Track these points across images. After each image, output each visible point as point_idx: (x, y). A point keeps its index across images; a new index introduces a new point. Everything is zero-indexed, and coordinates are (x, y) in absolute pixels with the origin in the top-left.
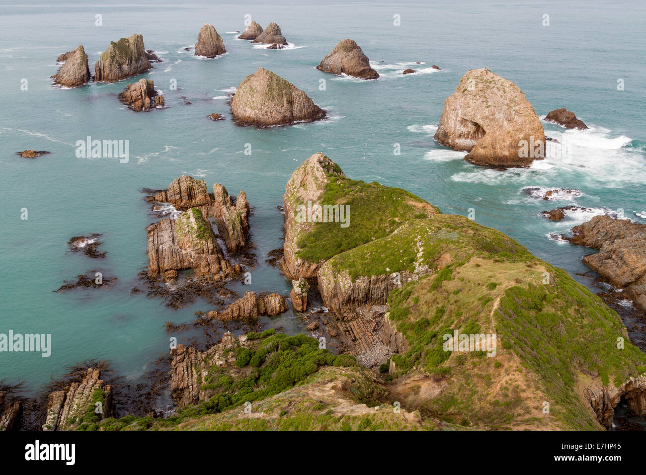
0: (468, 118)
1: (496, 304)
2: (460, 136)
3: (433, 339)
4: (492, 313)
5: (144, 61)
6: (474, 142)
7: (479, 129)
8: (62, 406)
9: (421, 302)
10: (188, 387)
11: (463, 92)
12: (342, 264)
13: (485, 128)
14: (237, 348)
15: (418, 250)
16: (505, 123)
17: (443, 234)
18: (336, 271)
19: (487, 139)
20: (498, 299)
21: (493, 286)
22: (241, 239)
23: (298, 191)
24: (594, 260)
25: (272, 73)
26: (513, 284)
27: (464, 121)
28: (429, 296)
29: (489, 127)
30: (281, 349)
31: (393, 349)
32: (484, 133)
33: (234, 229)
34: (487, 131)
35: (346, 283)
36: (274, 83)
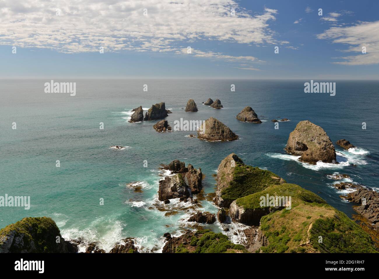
0: (300, 141)
1: (310, 227)
2: (296, 149)
3: (280, 241)
4: (308, 231)
5: (165, 113)
6: (303, 152)
7: (305, 147)
9: (276, 223)
11: (298, 130)
12: (240, 203)
13: (308, 146)
14: (192, 237)
16: (317, 144)
17: (287, 192)
18: (238, 206)
19: (309, 151)
20: (311, 224)
21: (309, 218)
22: (197, 188)
23: (223, 169)
25: (215, 119)
26: (319, 218)
27: (298, 143)
29: (309, 146)
30: (211, 239)
31: (262, 244)
32: (307, 148)
33: (195, 184)
34: (309, 148)
35: (242, 211)
36: (216, 123)
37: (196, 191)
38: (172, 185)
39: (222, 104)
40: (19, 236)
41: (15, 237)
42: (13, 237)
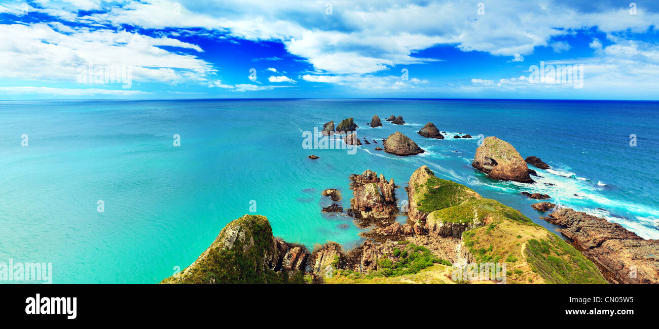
0: (489, 156)
2: (485, 164)
4: (522, 251)
5: (353, 127)
6: (492, 168)
7: (494, 163)
8: (321, 259)
9: (481, 239)
10: (372, 262)
11: (485, 145)
12: (438, 215)
13: (497, 162)
14: (393, 247)
15: (475, 214)
16: (507, 160)
17: (487, 208)
18: (436, 217)
19: (499, 167)
20: (524, 244)
21: (520, 237)
22: (391, 198)
23: (416, 181)
24: (569, 232)
25: (401, 134)
26: (531, 237)
27: (486, 158)
28: (485, 237)
31: (467, 261)
32: (497, 164)
33: (388, 194)
34: (498, 163)
35: (440, 225)
36: (402, 137)
37: (390, 201)
38: (367, 194)
39: (404, 120)
40: (242, 231)
41: (239, 232)
42: (237, 231)
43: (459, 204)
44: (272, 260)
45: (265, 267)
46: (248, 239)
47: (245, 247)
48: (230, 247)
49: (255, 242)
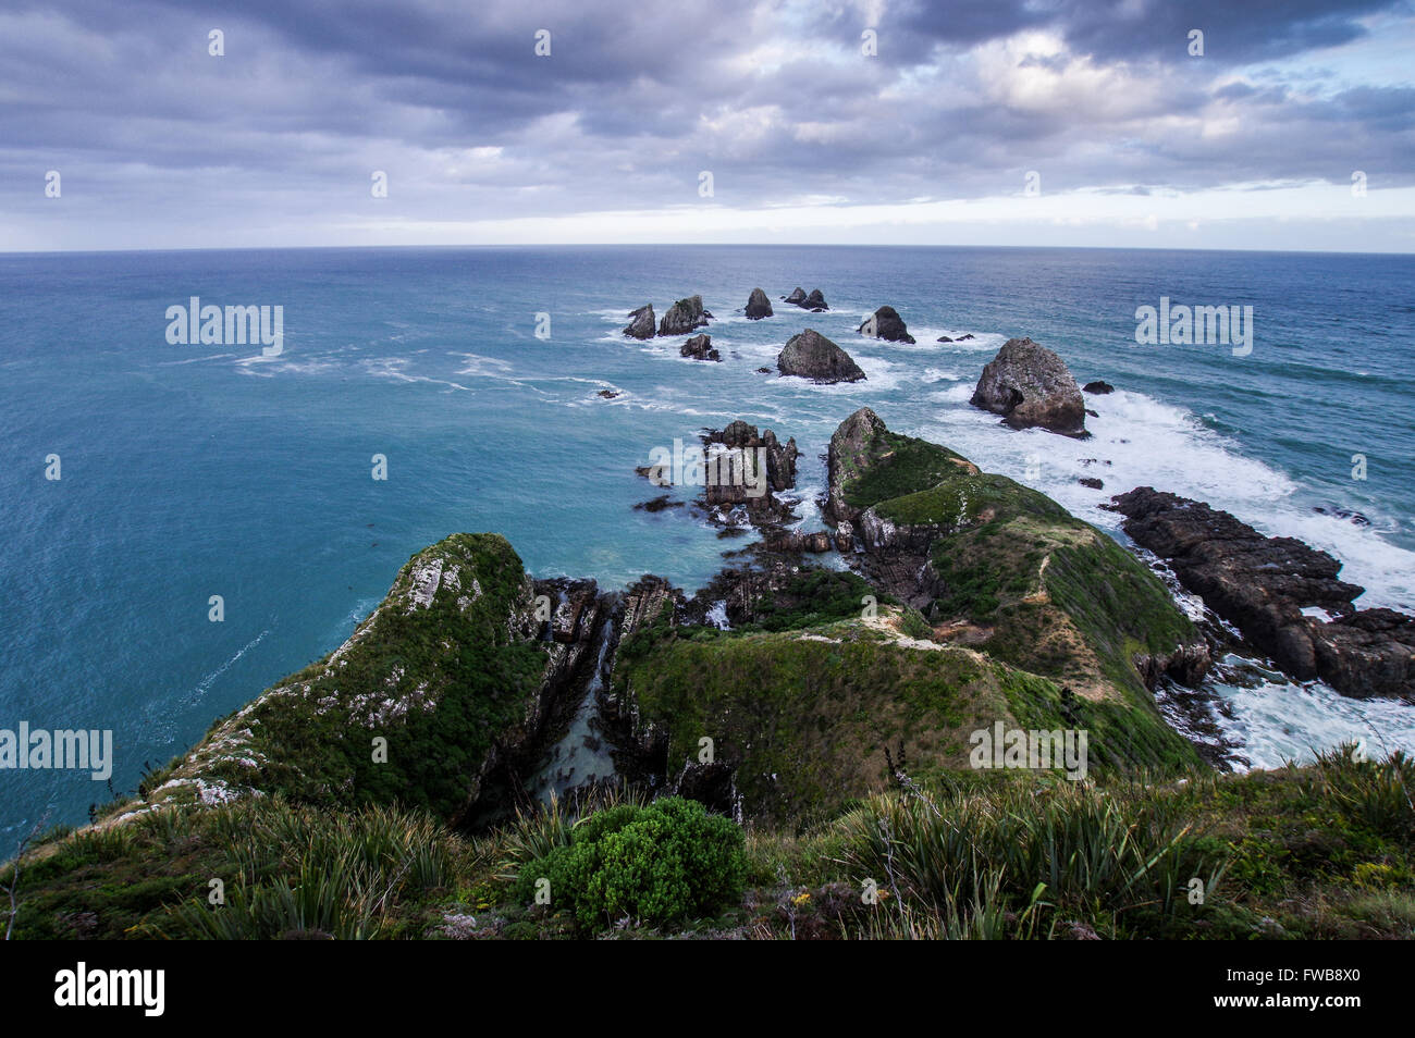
1: (1045, 562)
2: (996, 401)
4: (1042, 570)
5: (701, 318)
11: (1004, 359)
13: (1024, 395)
14: (789, 578)
15: (961, 504)
17: (988, 491)
18: (881, 514)
20: (1048, 557)
25: (817, 334)
26: (1062, 544)
27: (1002, 388)
29: (1027, 394)
33: (783, 471)
35: (889, 529)
36: (820, 343)
39: (826, 301)
40: (450, 569)
41: (443, 571)
42: (439, 571)
43: (933, 485)
44: (529, 621)
45: (515, 635)
46: (466, 583)
47: (463, 602)
48: (428, 605)
49: (485, 589)
